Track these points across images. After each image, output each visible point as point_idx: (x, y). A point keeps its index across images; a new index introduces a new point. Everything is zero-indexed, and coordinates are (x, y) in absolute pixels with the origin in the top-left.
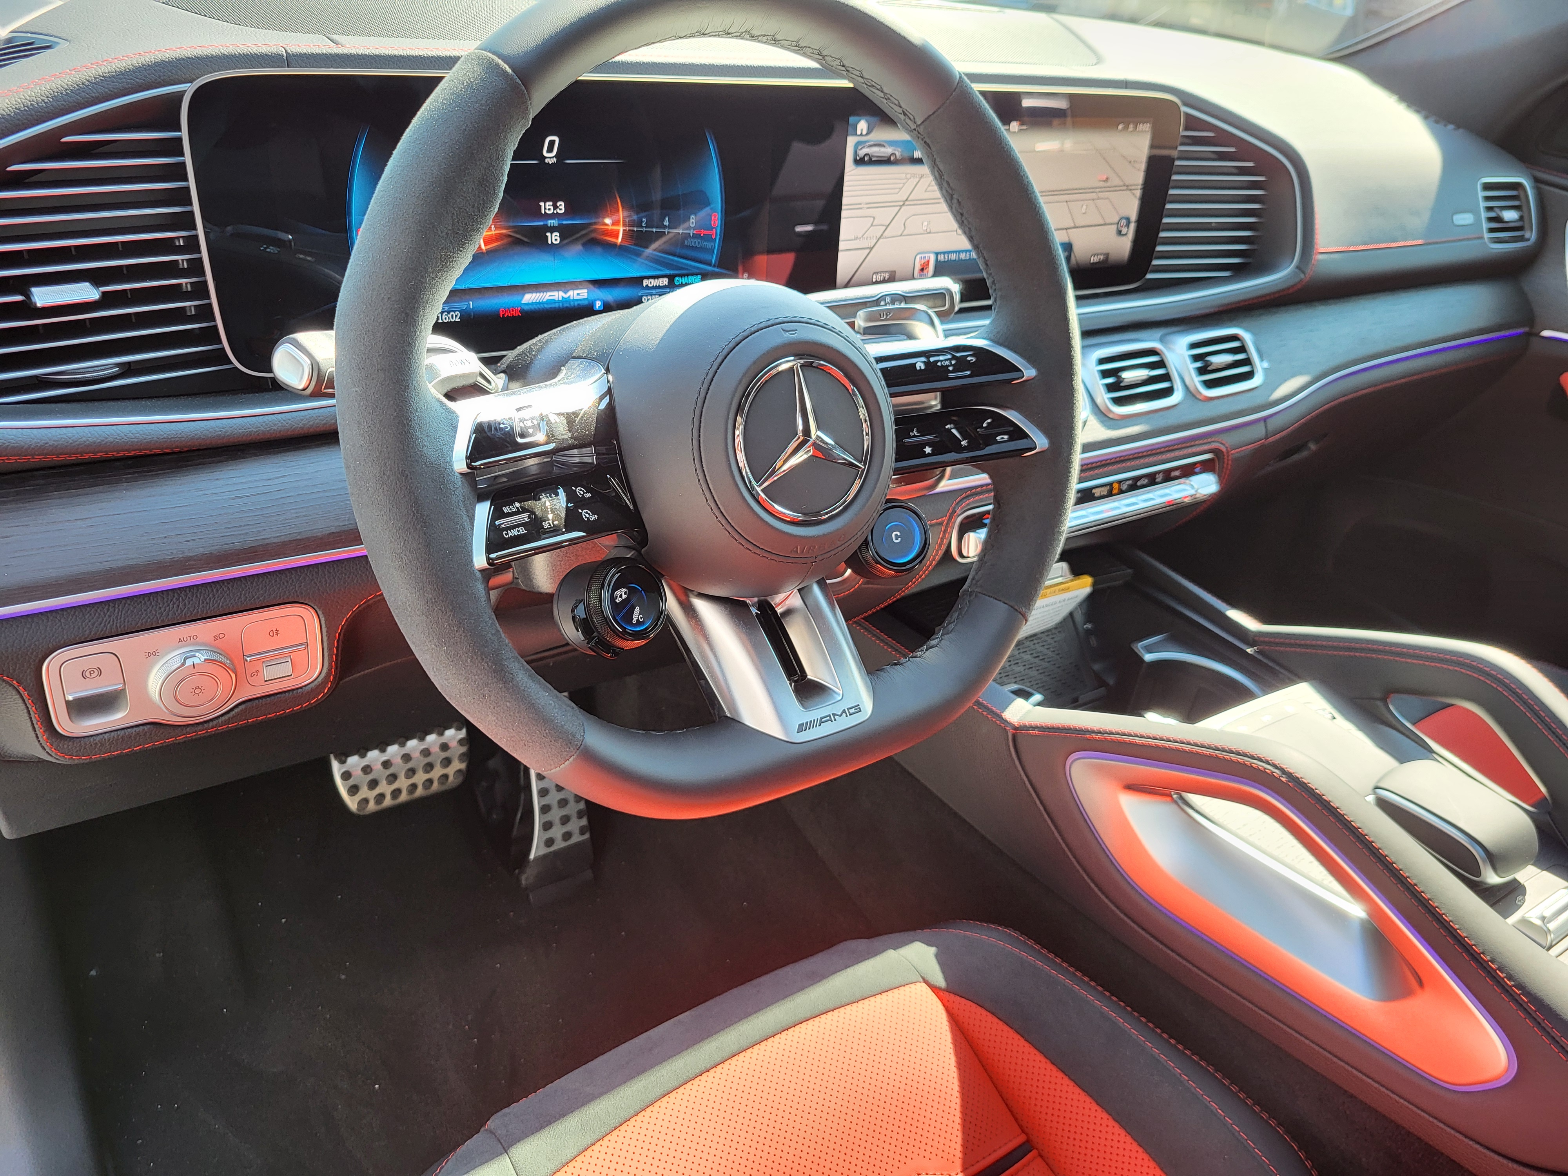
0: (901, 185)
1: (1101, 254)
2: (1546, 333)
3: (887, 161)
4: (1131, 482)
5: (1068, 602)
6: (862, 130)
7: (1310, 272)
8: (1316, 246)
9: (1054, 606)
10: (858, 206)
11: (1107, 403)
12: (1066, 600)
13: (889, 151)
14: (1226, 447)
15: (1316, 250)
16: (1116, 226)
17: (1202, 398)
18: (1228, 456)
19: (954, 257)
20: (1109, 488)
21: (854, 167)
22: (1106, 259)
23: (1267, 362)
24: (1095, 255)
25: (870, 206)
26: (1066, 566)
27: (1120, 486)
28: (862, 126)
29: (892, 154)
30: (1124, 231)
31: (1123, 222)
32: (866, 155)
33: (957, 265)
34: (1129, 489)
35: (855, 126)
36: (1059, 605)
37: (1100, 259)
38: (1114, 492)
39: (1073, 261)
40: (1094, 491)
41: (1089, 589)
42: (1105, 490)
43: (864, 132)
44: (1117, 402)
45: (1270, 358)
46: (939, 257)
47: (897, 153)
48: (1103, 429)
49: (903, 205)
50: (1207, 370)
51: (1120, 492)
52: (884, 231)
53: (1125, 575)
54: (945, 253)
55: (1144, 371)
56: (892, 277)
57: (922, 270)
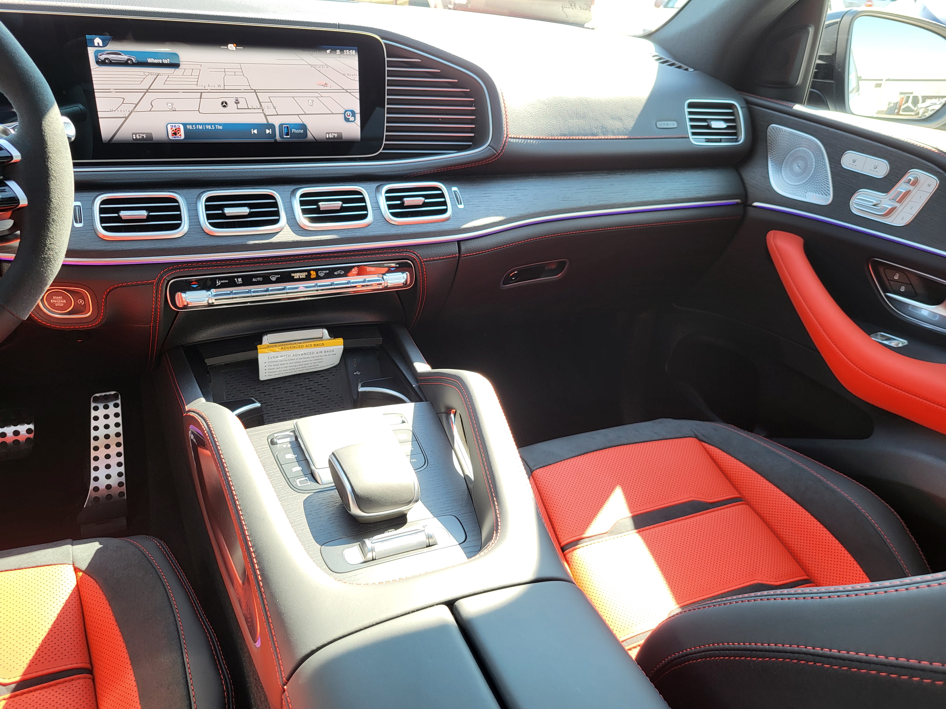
0: (142, 80)
1: (335, 133)
2: (756, 204)
3: (125, 64)
4: (328, 272)
5: (326, 354)
6: (98, 43)
7: (502, 150)
8: (505, 132)
9: (312, 355)
10: (108, 91)
11: (303, 220)
12: (323, 352)
13: (124, 57)
14: (417, 256)
15: (507, 135)
16: (343, 115)
17: (393, 223)
18: (421, 262)
19: (201, 127)
20: (306, 273)
21: (97, 66)
22: (340, 136)
23: (464, 205)
24: (329, 133)
25: (118, 91)
26: (325, 331)
27: (317, 274)
28: (98, 41)
29: (128, 59)
30: (352, 119)
31: (348, 113)
32: (106, 59)
33: (205, 133)
34: (327, 276)
35: (92, 41)
36: (318, 355)
37: (334, 136)
38: (312, 277)
39: (309, 136)
40: (293, 275)
41: (342, 347)
42: (303, 275)
43: (101, 44)
44: (314, 220)
45: (469, 203)
46: (188, 127)
47: (132, 59)
48: (295, 235)
49: (147, 92)
50: (402, 206)
51: (318, 278)
52: (135, 108)
53: (377, 341)
54: (192, 124)
55: (340, 203)
56: (150, 137)
57: (175, 134)
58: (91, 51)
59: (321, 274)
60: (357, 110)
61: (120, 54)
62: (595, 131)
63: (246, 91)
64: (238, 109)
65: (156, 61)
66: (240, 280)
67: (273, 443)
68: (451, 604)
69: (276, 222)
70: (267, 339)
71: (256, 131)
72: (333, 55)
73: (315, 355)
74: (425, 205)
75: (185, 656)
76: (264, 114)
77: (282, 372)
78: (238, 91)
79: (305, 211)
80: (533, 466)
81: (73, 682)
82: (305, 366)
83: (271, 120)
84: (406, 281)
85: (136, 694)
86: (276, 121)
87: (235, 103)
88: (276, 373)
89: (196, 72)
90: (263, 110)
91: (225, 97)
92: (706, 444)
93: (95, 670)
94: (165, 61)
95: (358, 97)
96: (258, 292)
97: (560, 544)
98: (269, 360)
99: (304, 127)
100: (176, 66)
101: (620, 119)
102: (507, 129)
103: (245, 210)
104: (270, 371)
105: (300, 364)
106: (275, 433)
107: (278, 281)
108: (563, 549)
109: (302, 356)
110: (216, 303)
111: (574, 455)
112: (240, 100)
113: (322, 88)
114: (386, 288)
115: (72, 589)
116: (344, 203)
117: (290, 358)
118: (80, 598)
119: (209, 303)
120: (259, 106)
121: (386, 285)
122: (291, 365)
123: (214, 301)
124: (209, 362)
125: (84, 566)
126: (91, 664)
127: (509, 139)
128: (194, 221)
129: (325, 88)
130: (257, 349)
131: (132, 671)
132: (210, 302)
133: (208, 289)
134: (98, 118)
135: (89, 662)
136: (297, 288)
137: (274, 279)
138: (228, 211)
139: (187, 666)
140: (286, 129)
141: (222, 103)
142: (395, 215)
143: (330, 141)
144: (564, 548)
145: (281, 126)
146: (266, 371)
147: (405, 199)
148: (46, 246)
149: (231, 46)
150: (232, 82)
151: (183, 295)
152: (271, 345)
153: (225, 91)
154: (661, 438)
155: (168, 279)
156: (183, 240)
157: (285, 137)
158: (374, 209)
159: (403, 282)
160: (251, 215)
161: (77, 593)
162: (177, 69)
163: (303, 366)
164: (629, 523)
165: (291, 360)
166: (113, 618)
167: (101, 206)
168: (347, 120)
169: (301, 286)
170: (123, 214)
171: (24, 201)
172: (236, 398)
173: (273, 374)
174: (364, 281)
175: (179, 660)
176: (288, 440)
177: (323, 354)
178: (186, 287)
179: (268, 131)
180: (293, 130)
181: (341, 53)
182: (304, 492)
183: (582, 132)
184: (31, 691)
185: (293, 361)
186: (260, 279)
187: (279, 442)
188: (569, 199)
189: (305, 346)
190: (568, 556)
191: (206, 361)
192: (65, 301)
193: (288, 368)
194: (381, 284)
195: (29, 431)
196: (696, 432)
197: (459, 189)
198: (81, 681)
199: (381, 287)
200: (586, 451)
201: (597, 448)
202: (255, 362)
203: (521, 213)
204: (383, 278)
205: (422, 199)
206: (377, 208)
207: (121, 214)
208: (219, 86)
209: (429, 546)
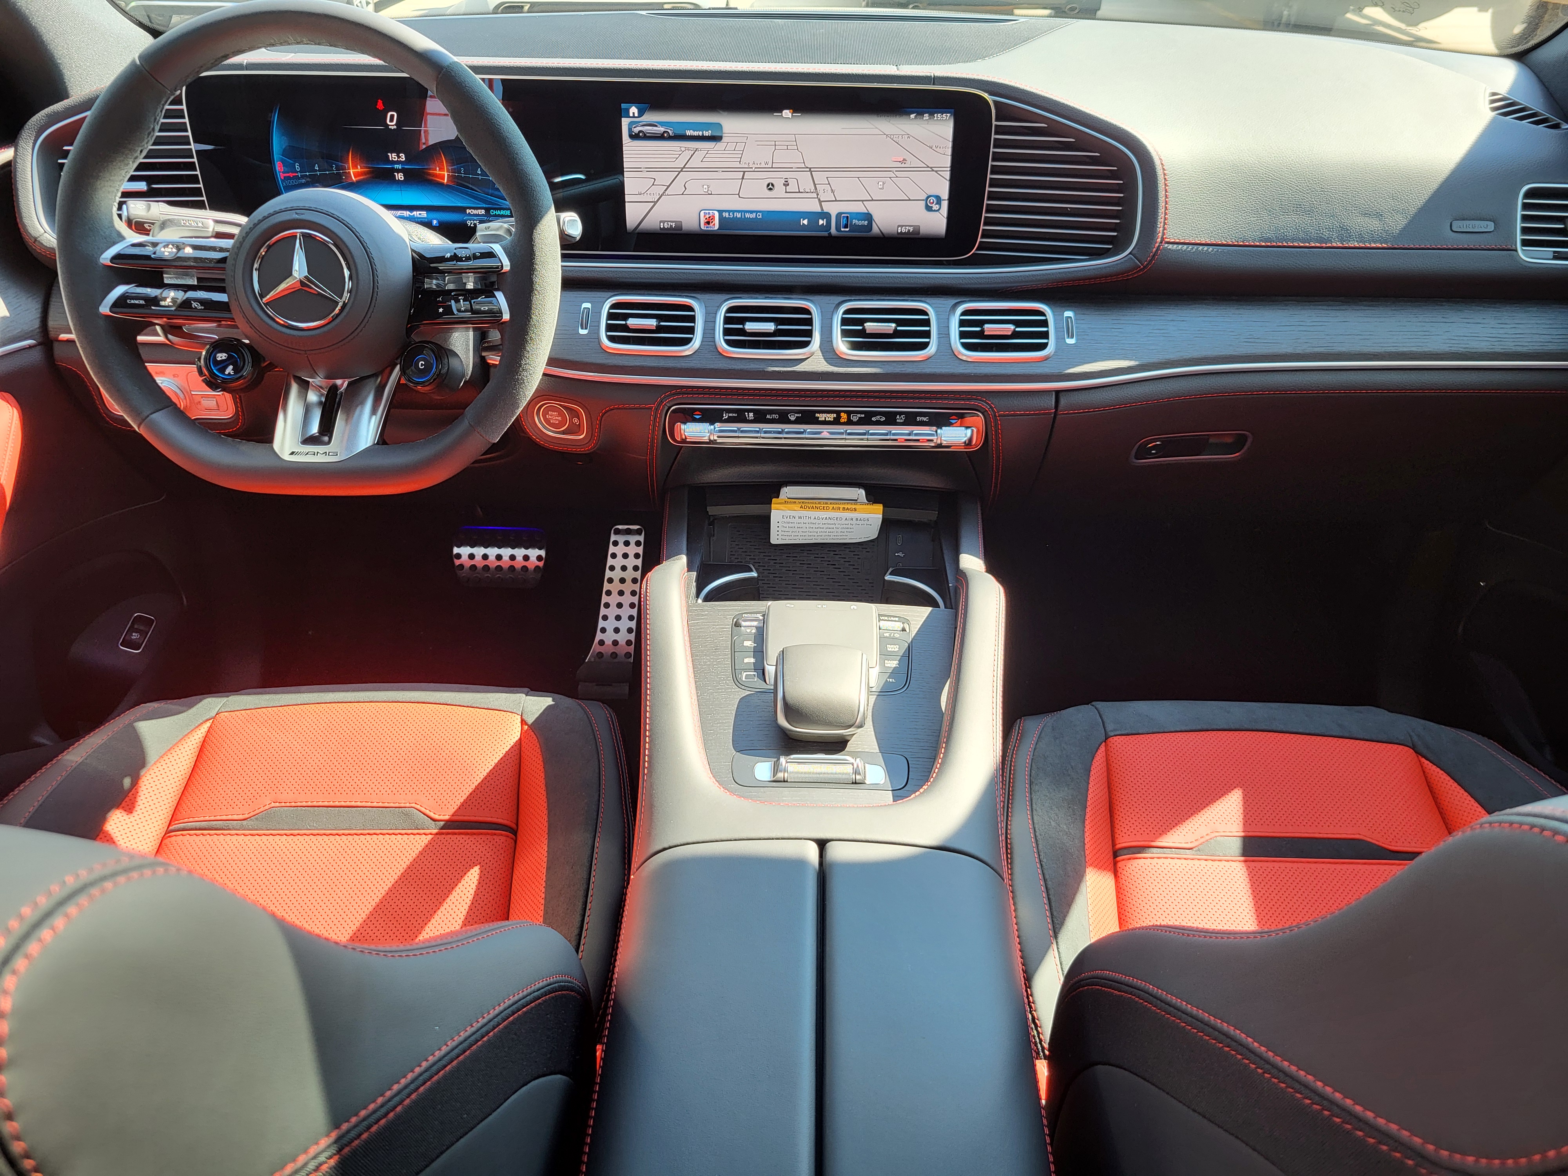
0: (677, 156)
1: (911, 226)
3: (661, 137)
4: (863, 416)
5: (858, 522)
6: (634, 113)
7: (1151, 261)
8: (1160, 234)
9: (840, 522)
10: (638, 170)
11: (841, 346)
12: (854, 519)
13: (661, 129)
14: (991, 407)
15: (1163, 239)
16: (924, 202)
17: (964, 358)
18: (995, 416)
19: (739, 215)
20: (835, 415)
21: (630, 140)
22: (917, 231)
23: (1077, 340)
24: (902, 226)
25: (650, 170)
26: (862, 492)
27: (849, 417)
28: (634, 110)
29: (665, 132)
30: (936, 207)
31: (932, 199)
32: (640, 132)
33: (744, 222)
34: (860, 422)
35: (628, 110)
36: (847, 522)
37: (909, 230)
38: (842, 420)
39: (875, 230)
40: (817, 415)
41: (881, 516)
42: (831, 417)
43: (636, 115)
44: (856, 346)
45: (1085, 337)
46: (724, 214)
47: (669, 131)
48: (826, 364)
49: (681, 171)
50: (981, 335)
51: (849, 422)
52: (666, 190)
53: (931, 515)
54: (729, 211)
55: (894, 325)
56: (679, 227)
57: (708, 223)
58: (625, 122)
59: (855, 418)
60: (945, 194)
61: (656, 126)
62: (1326, 234)
63: (799, 170)
64: (786, 192)
65: (696, 133)
66: (751, 414)
67: (737, 625)
68: (822, 844)
69: (805, 344)
70: (787, 492)
71: (806, 222)
72: (919, 121)
73: (843, 522)
74: (1015, 335)
75: (597, 839)
76: (819, 200)
77: (799, 537)
78: (789, 170)
79: (845, 333)
80: (1111, 731)
81: (495, 837)
82: (830, 534)
83: (827, 207)
84: (970, 440)
85: (545, 865)
86: (833, 209)
87: (784, 185)
88: (790, 538)
89: (740, 147)
90: (818, 195)
91: (771, 177)
92: (1427, 762)
93: (519, 832)
94: (706, 134)
95: (948, 178)
96: (770, 432)
97: (1114, 845)
98: (783, 520)
99: (869, 217)
100: (716, 138)
101: (1379, 216)
102: (1164, 229)
103: (770, 327)
104: (783, 533)
105: (823, 530)
106: (744, 613)
107: (797, 421)
108: (1115, 854)
109: (826, 521)
110: (719, 440)
111: (1183, 728)
112: (790, 181)
113: (899, 165)
114: (940, 446)
115: (515, 741)
116: (898, 325)
117: (810, 521)
118: (520, 753)
119: (710, 440)
120: (813, 189)
121: (939, 442)
122: (811, 530)
123: (716, 438)
124: (712, 510)
125: (530, 720)
126: (517, 825)
127: (1166, 245)
128: (708, 335)
129: (903, 165)
130: (770, 503)
131: (547, 841)
132: (712, 438)
133: (712, 423)
134: (624, 202)
135: (515, 822)
136: (820, 433)
137: (792, 418)
138: (750, 326)
139: (596, 850)
140: (845, 219)
141: (768, 185)
142: (967, 346)
143: (903, 236)
144: (1118, 854)
145: (839, 215)
146: (778, 533)
147: (986, 326)
148: (521, 366)
149: (787, 113)
150: (783, 158)
151: (683, 426)
152: (789, 500)
153: (772, 169)
154: (1347, 735)
155: (668, 405)
156: (691, 359)
157: (842, 229)
158: (941, 336)
159: (963, 440)
160: (777, 333)
161: (518, 747)
162: (718, 143)
163: (827, 534)
164: (1235, 845)
165: (812, 523)
166: (543, 781)
167: (611, 311)
168: (929, 209)
169: (825, 432)
170: (631, 322)
171: (506, 316)
172: (739, 560)
173: (787, 538)
174: (909, 434)
175: (590, 842)
176: (755, 623)
177: (854, 522)
178: (688, 416)
179: (821, 222)
180: (855, 221)
181: (930, 119)
182: (745, 688)
183: (1302, 235)
184: (455, 834)
185: (814, 526)
186: (776, 416)
187: (744, 624)
188: (1257, 341)
189: (831, 508)
190: (1120, 865)
191: (708, 509)
192: (560, 418)
193: (806, 534)
194: (932, 440)
195: (539, 558)
196: (1415, 738)
197: (1076, 314)
198: (503, 839)
199: (933, 445)
200: (1205, 727)
201: (1226, 727)
202: (766, 520)
203: (1167, 357)
204: (936, 431)
205: (1012, 327)
206: (944, 334)
207: (628, 322)
208: (767, 163)
209: (856, 783)
